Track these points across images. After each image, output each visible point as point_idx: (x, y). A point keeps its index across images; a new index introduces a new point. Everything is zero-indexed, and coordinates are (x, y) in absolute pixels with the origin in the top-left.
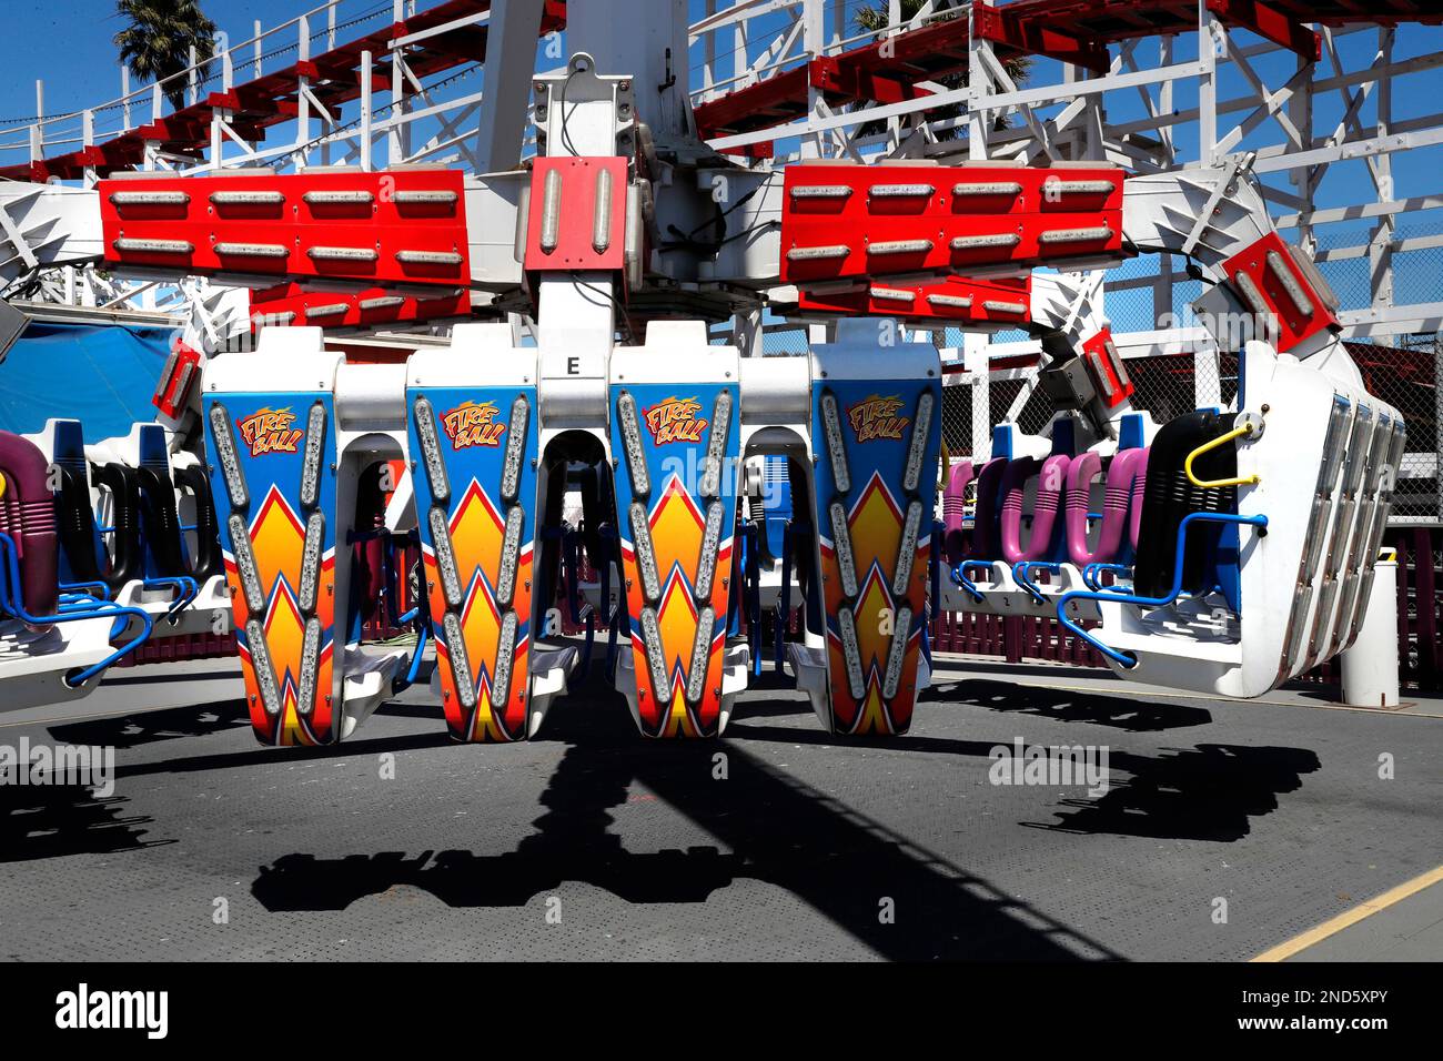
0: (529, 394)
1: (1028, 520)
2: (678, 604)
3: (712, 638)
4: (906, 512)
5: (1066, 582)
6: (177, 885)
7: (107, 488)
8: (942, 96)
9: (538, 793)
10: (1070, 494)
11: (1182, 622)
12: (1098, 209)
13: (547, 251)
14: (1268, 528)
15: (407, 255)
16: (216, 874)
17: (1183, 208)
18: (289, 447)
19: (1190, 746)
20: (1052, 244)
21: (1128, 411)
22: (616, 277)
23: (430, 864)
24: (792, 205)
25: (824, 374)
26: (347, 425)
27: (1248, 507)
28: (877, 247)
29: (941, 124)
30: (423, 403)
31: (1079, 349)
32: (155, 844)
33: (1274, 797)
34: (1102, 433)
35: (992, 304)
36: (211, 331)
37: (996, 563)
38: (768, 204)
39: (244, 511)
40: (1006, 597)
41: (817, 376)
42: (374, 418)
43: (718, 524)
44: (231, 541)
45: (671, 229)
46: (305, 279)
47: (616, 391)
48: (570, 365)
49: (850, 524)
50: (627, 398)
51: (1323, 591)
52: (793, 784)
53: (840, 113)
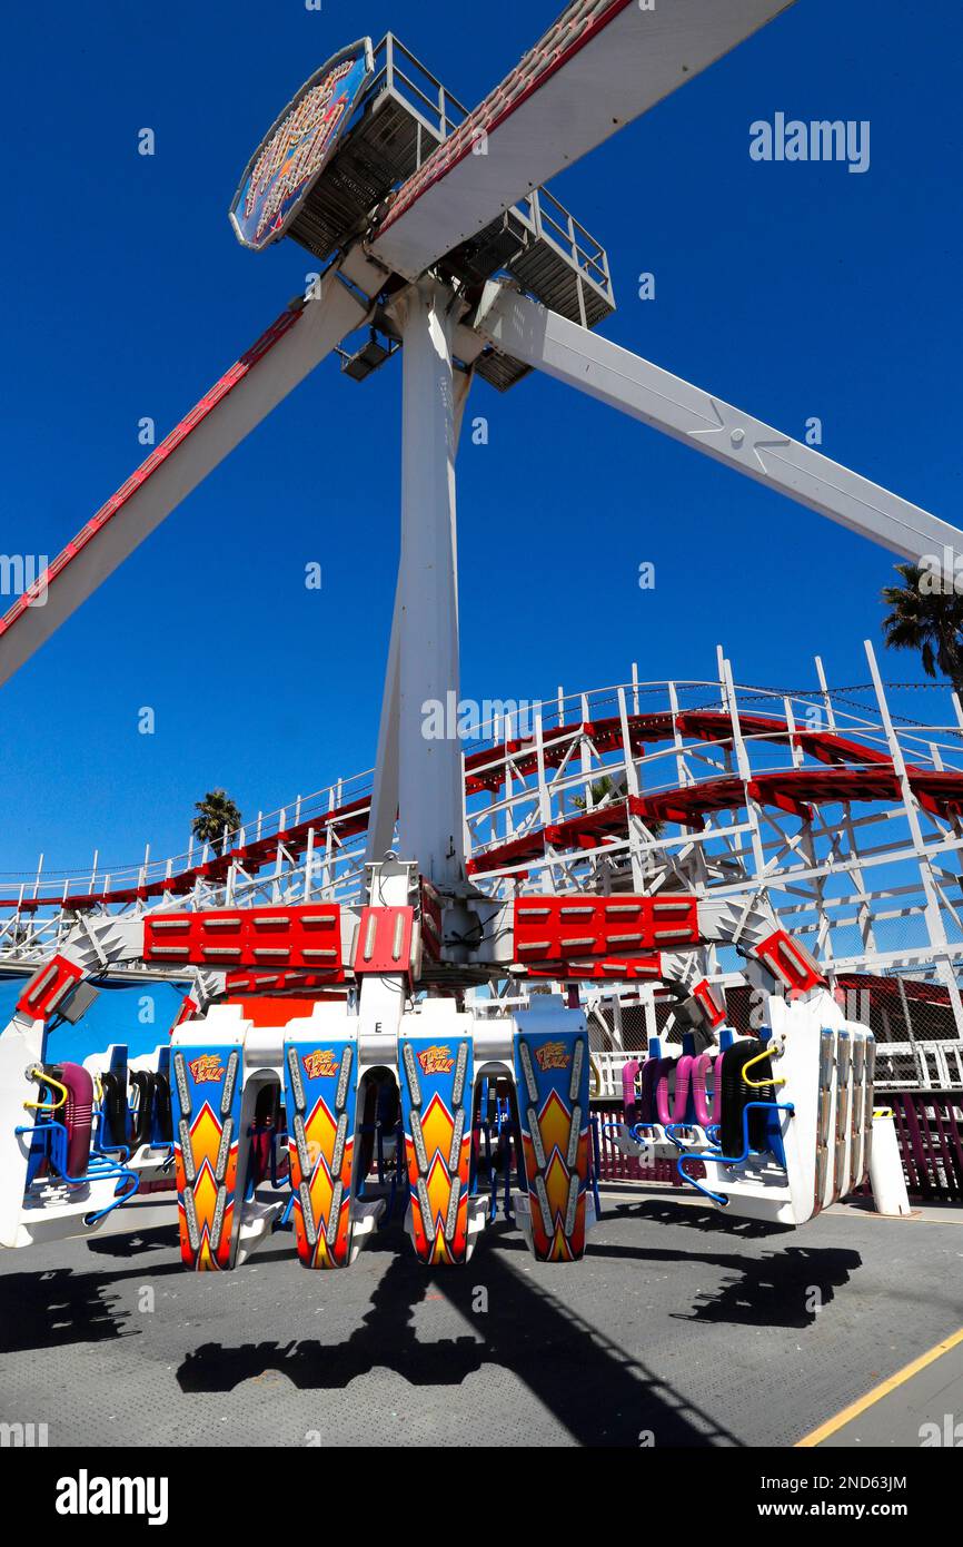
0: (353, 1045)
1: (672, 1096)
2: (439, 1175)
3: (460, 1196)
4: (572, 1113)
5: (697, 1138)
6: (132, 1368)
7: (137, 1086)
8: (620, 844)
9: (370, 1293)
10: (694, 1080)
11: (756, 1171)
12: (684, 919)
13: (367, 960)
14: (795, 1111)
15: (307, 952)
16: (158, 1360)
17: (731, 918)
18: (217, 1078)
19: (781, 1250)
20: (662, 939)
21: (724, 1028)
22: (405, 975)
23: (293, 1352)
24: (519, 919)
25: (520, 1030)
26: (250, 1064)
27: (782, 1098)
28: (566, 942)
29: (619, 857)
30: (293, 1051)
31: (691, 992)
32: (128, 1334)
33: (831, 1289)
34: (710, 1042)
35: (638, 968)
36: (204, 991)
37: (655, 1125)
38: (505, 919)
39: (188, 1117)
40: (662, 1147)
41: (516, 1032)
42: (265, 1059)
43: (462, 1123)
44: (180, 1136)
45: (454, 933)
46: (250, 967)
47: (402, 1042)
48: (377, 1027)
49: (539, 1121)
50: (408, 1046)
51: (837, 1149)
52: (530, 1285)
53: (565, 854)
